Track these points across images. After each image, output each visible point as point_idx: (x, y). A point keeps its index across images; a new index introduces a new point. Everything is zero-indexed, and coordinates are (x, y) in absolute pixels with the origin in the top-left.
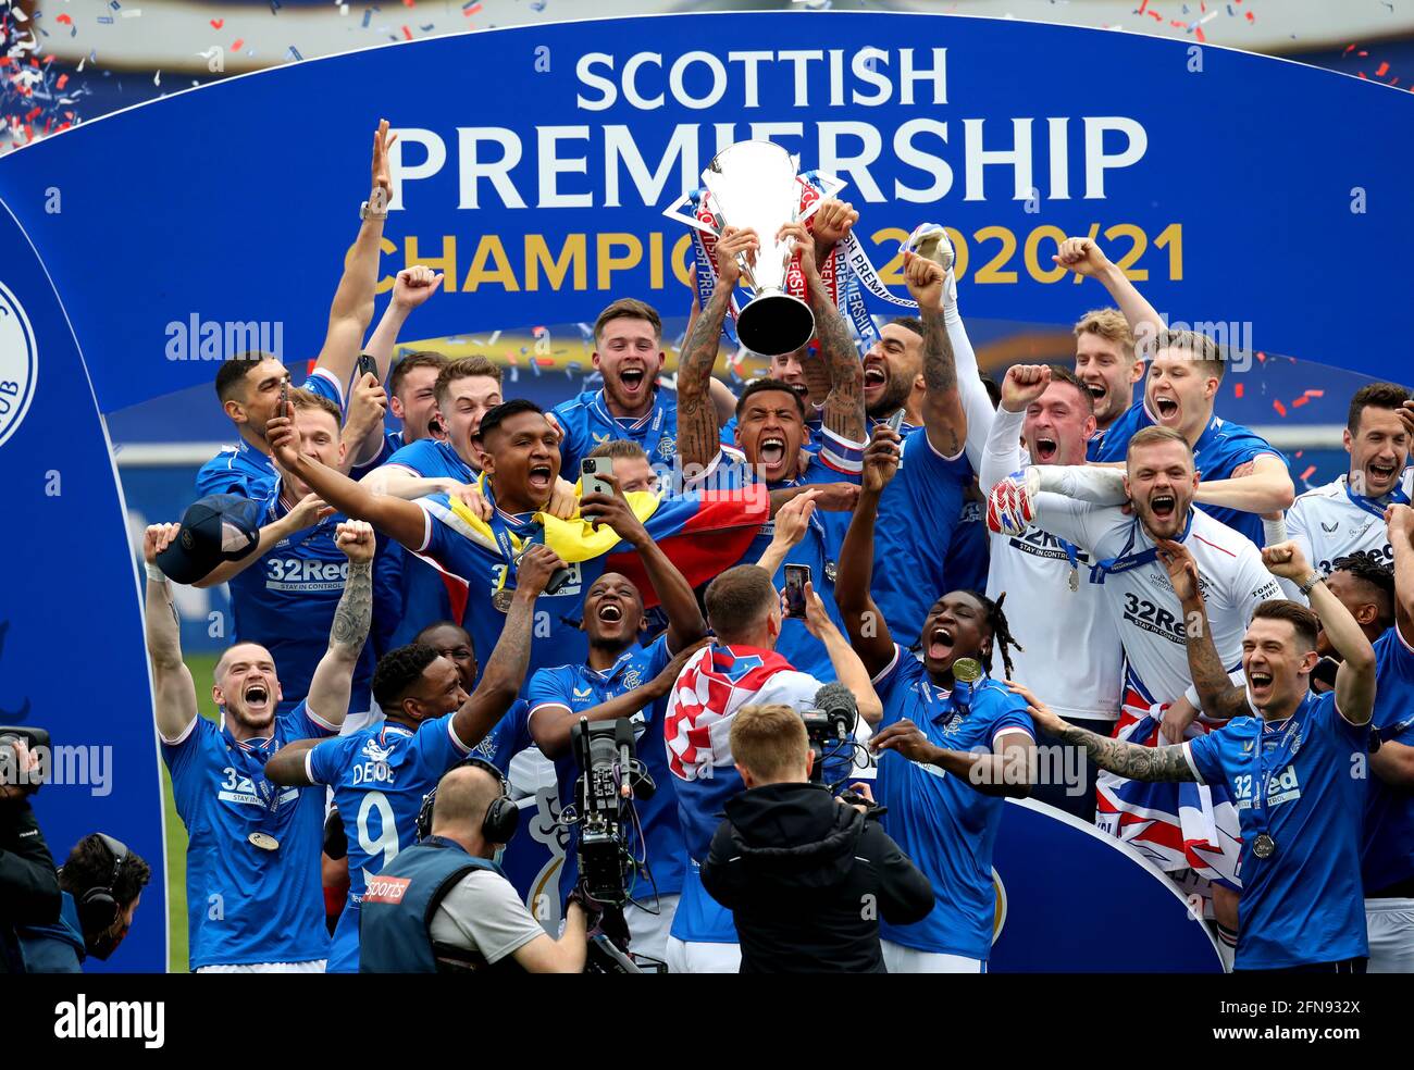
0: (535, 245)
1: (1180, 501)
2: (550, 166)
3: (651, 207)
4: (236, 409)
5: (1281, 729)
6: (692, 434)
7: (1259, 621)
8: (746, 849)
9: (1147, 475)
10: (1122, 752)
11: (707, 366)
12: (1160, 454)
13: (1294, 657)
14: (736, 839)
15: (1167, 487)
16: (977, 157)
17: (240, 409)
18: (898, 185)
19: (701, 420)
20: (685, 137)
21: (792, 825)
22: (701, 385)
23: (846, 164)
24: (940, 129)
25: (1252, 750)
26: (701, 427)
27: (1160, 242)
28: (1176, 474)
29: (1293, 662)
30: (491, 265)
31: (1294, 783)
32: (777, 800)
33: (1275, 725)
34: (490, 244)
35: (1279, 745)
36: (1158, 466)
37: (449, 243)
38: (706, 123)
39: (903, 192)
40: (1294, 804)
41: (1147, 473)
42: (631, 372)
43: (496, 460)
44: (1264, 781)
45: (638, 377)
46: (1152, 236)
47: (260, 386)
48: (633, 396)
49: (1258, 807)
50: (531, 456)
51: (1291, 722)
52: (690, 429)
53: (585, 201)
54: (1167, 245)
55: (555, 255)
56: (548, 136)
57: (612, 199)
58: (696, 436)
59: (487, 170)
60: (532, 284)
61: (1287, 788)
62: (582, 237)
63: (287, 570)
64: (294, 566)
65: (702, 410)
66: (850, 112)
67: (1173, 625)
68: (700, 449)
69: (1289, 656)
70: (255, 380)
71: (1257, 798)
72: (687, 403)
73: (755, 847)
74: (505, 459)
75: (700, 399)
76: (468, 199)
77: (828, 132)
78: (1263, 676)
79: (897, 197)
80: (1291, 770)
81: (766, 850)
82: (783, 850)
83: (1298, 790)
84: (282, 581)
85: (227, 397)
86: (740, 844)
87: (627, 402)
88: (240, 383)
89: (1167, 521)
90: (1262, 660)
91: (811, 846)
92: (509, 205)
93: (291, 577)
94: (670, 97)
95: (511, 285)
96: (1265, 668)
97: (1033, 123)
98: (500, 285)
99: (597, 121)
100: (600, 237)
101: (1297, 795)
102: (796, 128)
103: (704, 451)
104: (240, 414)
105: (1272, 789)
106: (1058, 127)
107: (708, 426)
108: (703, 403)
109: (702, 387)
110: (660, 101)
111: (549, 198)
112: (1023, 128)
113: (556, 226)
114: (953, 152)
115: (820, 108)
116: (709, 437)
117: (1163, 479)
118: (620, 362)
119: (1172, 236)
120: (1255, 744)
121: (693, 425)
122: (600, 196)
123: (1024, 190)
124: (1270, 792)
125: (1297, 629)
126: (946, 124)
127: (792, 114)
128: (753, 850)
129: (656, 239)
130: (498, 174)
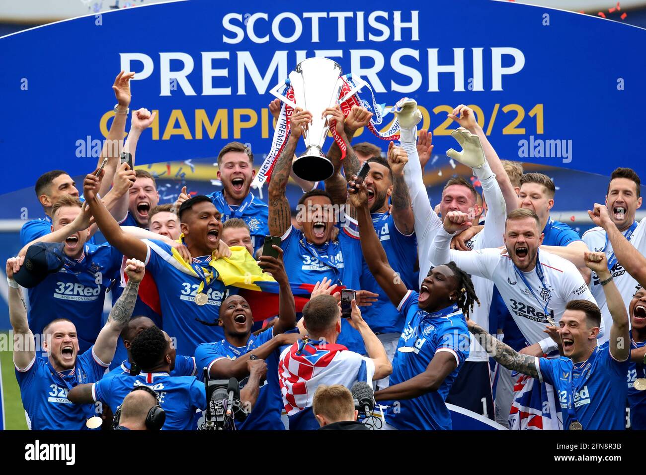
0: (201, 115)
1: (531, 250)
2: (208, 73)
3: (262, 95)
4: (46, 199)
5: (582, 366)
6: (275, 217)
7: (568, 312)
9: (514, 236)
11: (284, 181)
12: (521, 225)
13: (586, 330)
15: (523, 243)
16: (435, 68)
17: (48, 199)
18: (393, 83)
19: (280, 209)
20: (280, 58)
22: (280, 191)
23: (365, 72)
24: (415, 54)
25: (567, 378)
26: (280, 213)
27: (531, 114)
28: (529, 236)
29: (585, 333)
30: (177, 125)
31: (587, 395)
33: (578, 365)
34: (177, 114)
35: (581, 375)
36: (520, 231)
38: (291, 50)
39: (395, 87)
40: (587, 406)
41: (513, 234)
42: (237, 180)
43: (190, 226)
44: (573, 394)
45: (241, 182)
46: (527, 110)
47: (60, 187)
48: (239, 193)
49: (570, 408)
50: (209, 224)
51: (587, 363)
52: (275, 215)
53: (227, 91)
54: (535, 116)
55: (212, 120)
56: (207, 57)
57: (241, 91)
58: (278, 218)
59: (175, 75)
60: (199, 135)
61: (584, 398)
62: (226, 111)
63: (66, 288)
64: (69, 286)
65: (281, 204)
66: (368, 44)
67: (535, 313)
68: (280, 225)
69: (583, 330)
70: (57, 184)
71: (570, 403)
72: (273, 201)
74: (195, 226)
75: (280, 199)
76: (165, 91)
77: (356, 55)
78: (569, 341)
79: (392, 90)
80: (586, 388)
83: (589, 399)
84: (63, 294)
85: (42, 193)
87: (236, 196)
88: (49, 186)
89: (523, 261)
90: (567, 332)
92: (187, 93)
93: (67, 292)
94: (272, 37)
95: (188, 136)
96: (570, 336)
97: (464, 50)
98: (182, 136)
99: (233, 50)
100: (235, 110)
101: (588, 401)
102: (339, 53)
103: (282, 226)
104: (48, 202)
105: (576, 399)
106: (478, 53)
107: (284, 213)
108: (282, 201)
109: (281, 192)
110: (267, 39)
111: (208, 89)
112: (459, 53)
113: (212, 105)
114: (422, 66)
115: (351, 43)
116: (285, 219)
117: (521, 238)
118: (231, 175)
119: (538, 110)
120: (569, 375)
121: (276, 212)
122: (235, 89)
123: (459, 86)
124: (575, 400)
125: (587, 315)
126: (418, 51)
127: (336, 46)
129: (265, 112)
130: (181, 77)
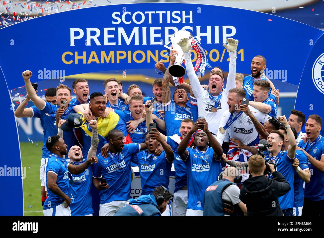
0: (103, 53)
2: (106, 36)
3: (128, 45)
8: (249, 192)
10: (240, 165)
11: (168, 80)
13: (278, 141)
14: (246, 190)
19: (166, 92)
20: (136, 30)
21: (258, 186)
22: (166, 84)
24: (191, 28)
27: (239, 53)
30: (93, 58)
32: (254, 180)
34: (93, 53)
37: (85, 53)
38: (140, 27)
51: (276, 157)
53: (114, 44)
55: (108, 56)
56: (106, 30)
57: (120, 43)
58: (165, 96)
59: (93, 37)
60: (102, 62)
62: (113, 52)
65: (167, 90)
66: (172, 25)
67: (245, 130)
68: (166, 99)
72: (163, 88)
73: (251, 191)
75: (166, 87)
76: (88, 43)
77: (167, 29)
81: (253, 192)
82: (257, 192)
86: (247, 191)
90: (270, 141)
91: (263, 190)
92: (97, 45)
94: (132, 21)
95: (98, 62)
97: (211, 27)
98: (96, 62)
99: (116, 27)
100: (117, 52)
102: (160, 28)
106: (217, 28)
110: (130, 22)
111: (106, 43)
112: (209, 28)
113: (108, 49)
114: (194, 33)
115: (165, 24)
119: (242, 51)
122: (117, 43)
123: (209, 41)
125: (279, 136)
127: (159, 25)
128: (251, 192)
129: (129, 52)
130: (95, 38)
